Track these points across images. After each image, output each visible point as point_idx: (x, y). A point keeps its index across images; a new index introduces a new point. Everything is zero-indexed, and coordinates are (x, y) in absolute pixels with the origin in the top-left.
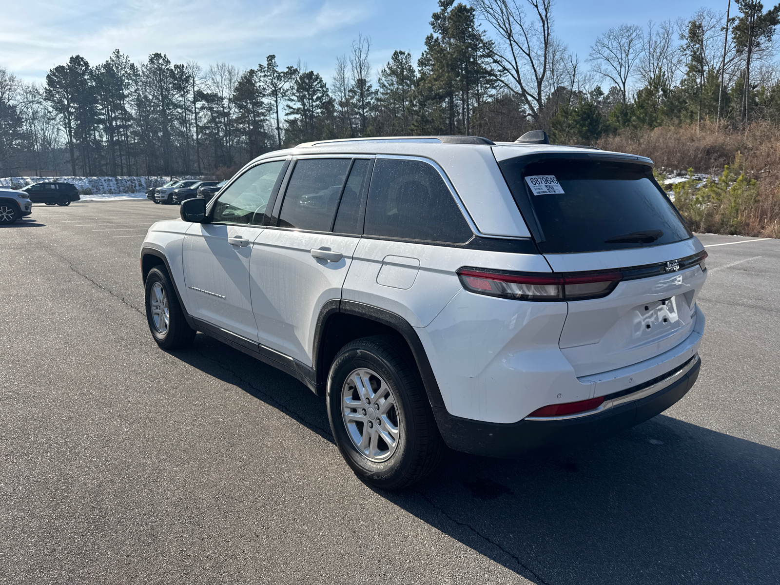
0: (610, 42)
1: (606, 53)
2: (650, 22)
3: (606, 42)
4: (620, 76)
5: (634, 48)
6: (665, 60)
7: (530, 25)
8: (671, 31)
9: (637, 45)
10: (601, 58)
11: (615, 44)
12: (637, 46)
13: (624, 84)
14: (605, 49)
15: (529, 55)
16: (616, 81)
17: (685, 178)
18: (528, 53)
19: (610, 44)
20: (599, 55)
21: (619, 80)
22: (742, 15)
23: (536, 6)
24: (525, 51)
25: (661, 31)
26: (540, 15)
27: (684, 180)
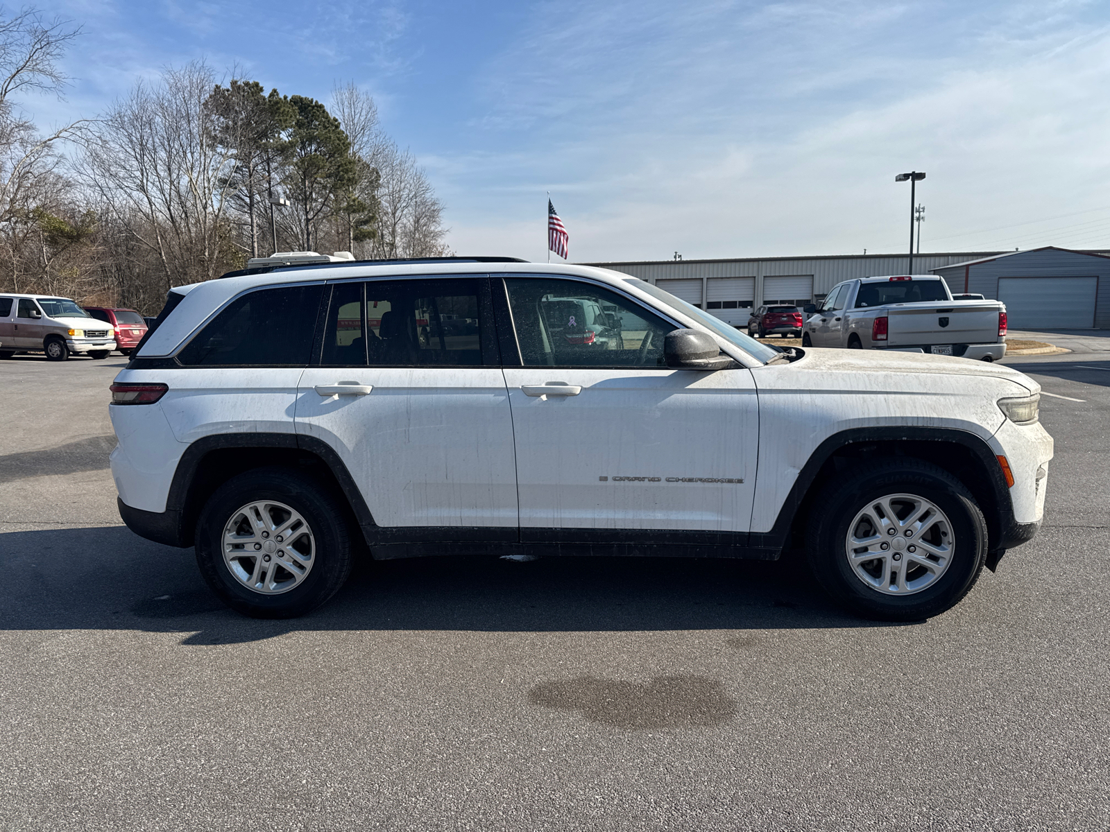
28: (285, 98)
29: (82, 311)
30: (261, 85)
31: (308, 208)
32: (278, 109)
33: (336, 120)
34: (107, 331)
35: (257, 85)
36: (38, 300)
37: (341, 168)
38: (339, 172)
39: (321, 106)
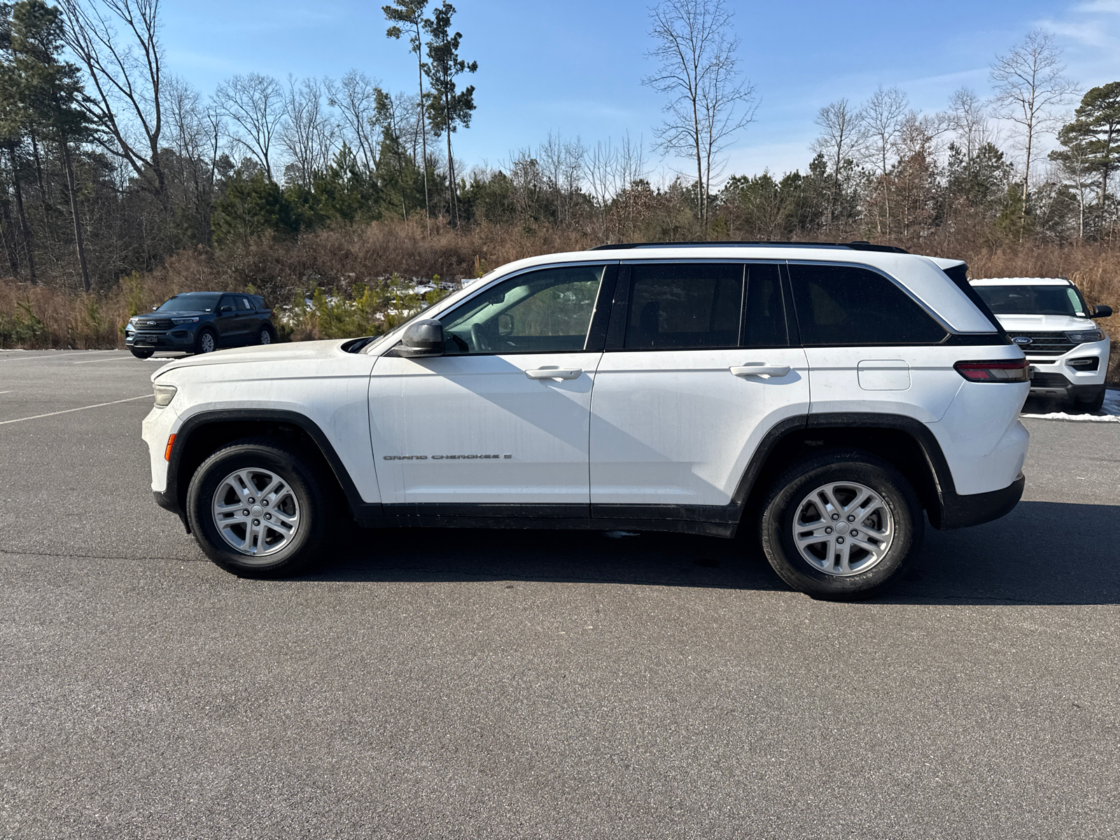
0: (237, 94)
1: (234, 108)
2: (291, 75)
3: (232, 94)
4: (259, 144)
5: (272, 108)
6: (315, 131)
7: (127, 51)
8: (318, 93)
9: (276, 104)
10: (227, 115)
11: (245, 99)
12: (277, 106)
13: (266, 155)
14: (231, 103)
15: (131, 96)
16: (253, 151)
17: (429, 287)
18: (129, 93)
19: (238, 96)
20: (224, 111)
21: (257, 149)
22: (434, 92)
23: (131, 23)
24: (124, 88)
25: (305, 90)
26: (139, 37)
27: (427, 289)
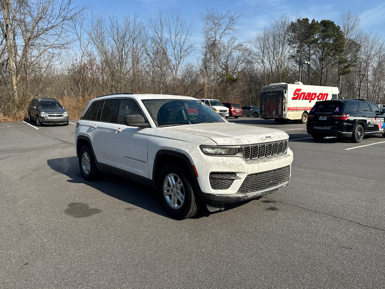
28: (317, 22)
29: (222, 104)
30: (308, 19)
31: (323, 63)
32: (313, 27)
33: (338, 27)
34: (226, 110)
35: (307, 19)
36: (210, 101)
37: (337, 46)
38: (336, 48)
39: (333, 22)
